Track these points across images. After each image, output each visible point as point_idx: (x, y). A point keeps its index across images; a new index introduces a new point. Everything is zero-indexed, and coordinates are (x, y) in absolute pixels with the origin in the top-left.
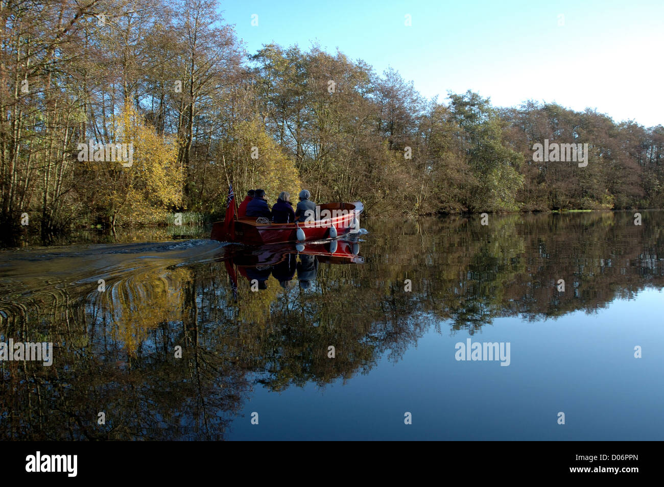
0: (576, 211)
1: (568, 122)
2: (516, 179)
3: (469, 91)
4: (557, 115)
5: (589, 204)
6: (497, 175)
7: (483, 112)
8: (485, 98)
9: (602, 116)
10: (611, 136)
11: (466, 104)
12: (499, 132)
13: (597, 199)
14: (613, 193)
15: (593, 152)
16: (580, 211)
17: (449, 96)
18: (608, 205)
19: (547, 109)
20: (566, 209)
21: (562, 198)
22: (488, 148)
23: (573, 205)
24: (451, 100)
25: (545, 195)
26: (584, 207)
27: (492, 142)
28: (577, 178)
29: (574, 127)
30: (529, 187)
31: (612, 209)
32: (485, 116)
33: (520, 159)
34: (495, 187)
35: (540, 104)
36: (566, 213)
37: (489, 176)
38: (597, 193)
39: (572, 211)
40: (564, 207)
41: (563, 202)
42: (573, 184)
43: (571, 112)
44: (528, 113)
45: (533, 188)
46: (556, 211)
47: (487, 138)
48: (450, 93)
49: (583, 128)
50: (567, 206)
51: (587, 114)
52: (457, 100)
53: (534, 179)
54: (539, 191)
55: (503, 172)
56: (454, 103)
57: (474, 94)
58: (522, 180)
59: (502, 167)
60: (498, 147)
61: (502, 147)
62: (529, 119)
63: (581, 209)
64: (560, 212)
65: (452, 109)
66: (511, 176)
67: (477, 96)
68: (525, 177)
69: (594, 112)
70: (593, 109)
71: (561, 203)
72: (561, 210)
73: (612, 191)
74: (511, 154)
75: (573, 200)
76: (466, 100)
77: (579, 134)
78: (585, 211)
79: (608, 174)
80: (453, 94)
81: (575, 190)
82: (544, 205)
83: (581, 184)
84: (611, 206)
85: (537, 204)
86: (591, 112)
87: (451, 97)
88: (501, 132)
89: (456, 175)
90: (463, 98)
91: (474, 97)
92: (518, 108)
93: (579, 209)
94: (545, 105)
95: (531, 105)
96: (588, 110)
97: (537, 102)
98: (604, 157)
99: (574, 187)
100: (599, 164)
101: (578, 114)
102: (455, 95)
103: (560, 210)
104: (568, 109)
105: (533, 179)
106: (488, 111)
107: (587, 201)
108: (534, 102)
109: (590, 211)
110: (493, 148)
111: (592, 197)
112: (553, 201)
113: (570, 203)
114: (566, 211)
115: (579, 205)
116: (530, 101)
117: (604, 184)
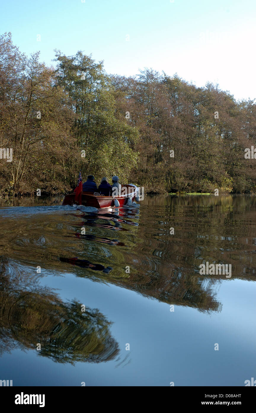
0: (195, 194)
1: (189, 97)
2: (129, 157)
3: (80, 53)
4: (178, 89)
5: (208, 186)
6: (108, 151)
7: (95, 79)
8: (97, 62)
9: (223, 93)
10: (232, 115)
11: (76, 68)
12: (112, 102)
13: (217, 182)
14: (232, 175)
15: (213, 131)
16: (199, 194)
17: (57, 57)
18: (227, 189)
19: (167, 81)
20: (185, 192)
21: (180, 180)
22: (99, 120)
23: (193, 188)
24: (59, 62)
25: (162, 176)
26: (203, 190)
27: (104, 114)
28: (197, 158)
29: (195, 103)
30: (145, 167)
31: (231, 193)
32: (98, 83)
33: (135, 134)
34: (105, 166)
35: (160, 76)
36: (184, 195)
37: (99, 152)
38: (216, 176)
39: (190, 194)
40: (183, 189)
41: (182, 183)
42: (192, 165)
43: (193, 88)
44: (147, 85)
45: (150, 168)
46: (174, 194)
47: (99, 109)
48: (59, 53)
49: (204, 105)
50: (186, 188)
51: (208, 90)
52: (66, 62)
53: (151, 157)
54: (156, 171)
55: (115, 148)
56: (62, 66)
57: (85, 57)
58: (135, 158)
59: (114, 143)
60: (110, 119)
61: (115, 120)
62: (148, 92)
63: (200, 192)
64: (178, 195)
65: (61, 73)
66: (124, 153)
67: (89, 60)
68: (139, 155)
69: (215, 88)
70: (214, 85)
71: (180, 185)
72: (180, 193)
73: (231, 174)
74: (124, 129)
75: (191, 182)
76: (76, 63)
77: (200, 112)
78: (203, 194)
79: (228, 156)
80: (62, 55)
81: (194, 172)
82: (161, 188)
83: (200, 165)
84: (230, 190)
85: (153, 186)
86: (213, 89)
87: (58, 59)
88: (114, 102)
89: (59, 150)
90: (73, 60)
91: (86, 61)
92: (137, 78)
93: (198, 192)
94: (166, 78)
95: (150, 76)
96: (209, 86)
97: (157, 73)
98: (225, 138)
99: (193, 168)
100: (219, 144)
101: (199, 89)
102: (65, 57)
103: (178, 192)
104: (189, 83)
105: (149, 157)
106: (100, 77)
107: (205, 183)
108: (154, 73)
109: (208, 194)
110: (104, 120)
111: (211, 179)
112: (171, 183)
113: (189, 185)
114: (184, 194)
115: (198, 187)
116: (150, 71)
117: (223, 166)
